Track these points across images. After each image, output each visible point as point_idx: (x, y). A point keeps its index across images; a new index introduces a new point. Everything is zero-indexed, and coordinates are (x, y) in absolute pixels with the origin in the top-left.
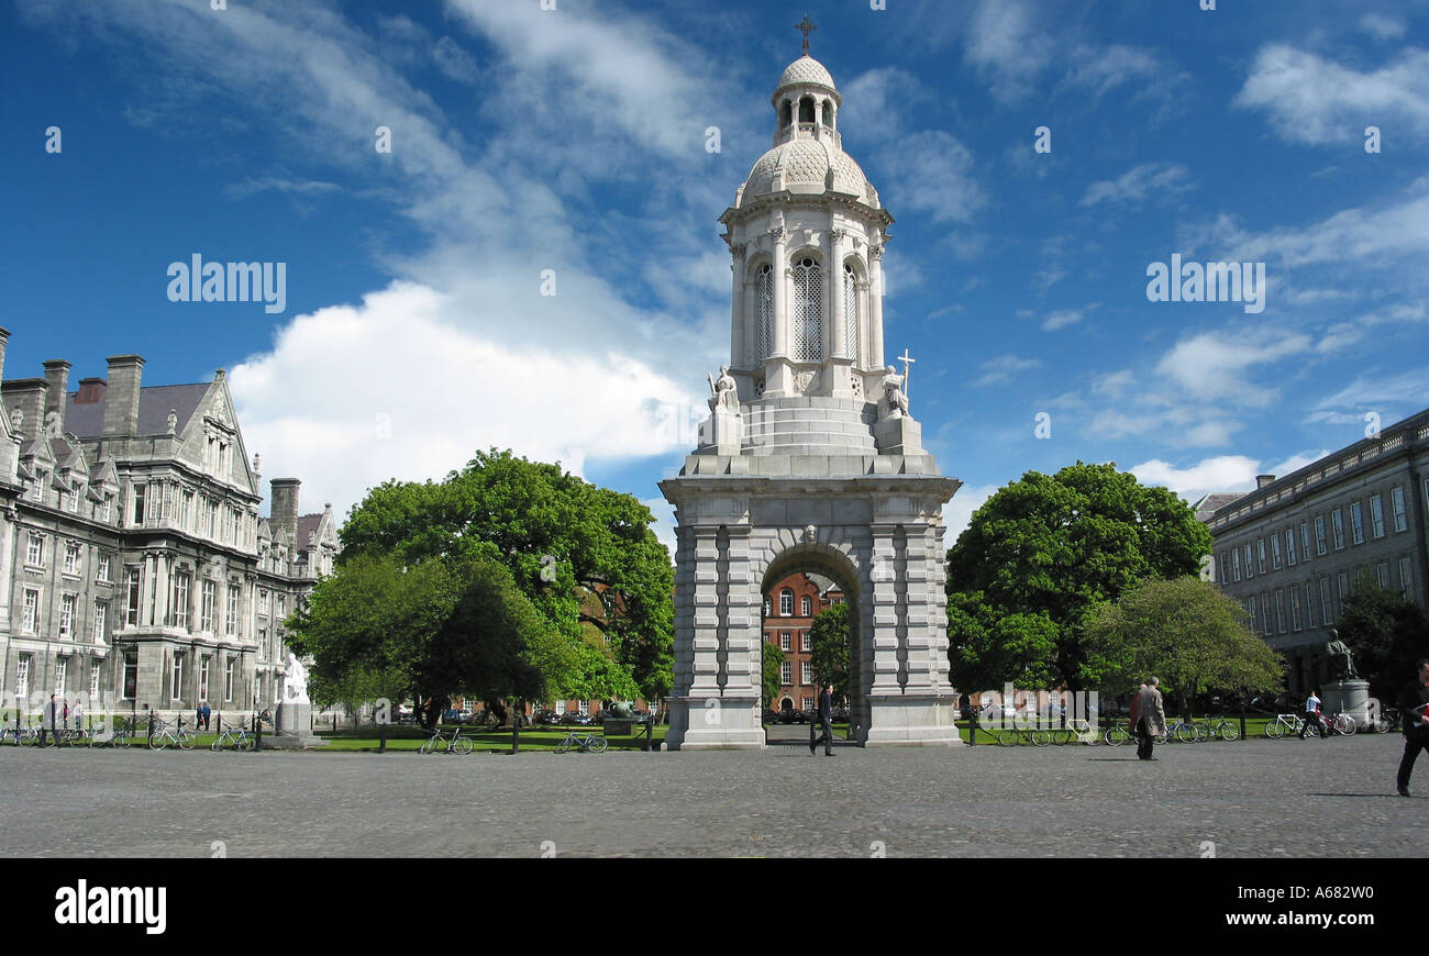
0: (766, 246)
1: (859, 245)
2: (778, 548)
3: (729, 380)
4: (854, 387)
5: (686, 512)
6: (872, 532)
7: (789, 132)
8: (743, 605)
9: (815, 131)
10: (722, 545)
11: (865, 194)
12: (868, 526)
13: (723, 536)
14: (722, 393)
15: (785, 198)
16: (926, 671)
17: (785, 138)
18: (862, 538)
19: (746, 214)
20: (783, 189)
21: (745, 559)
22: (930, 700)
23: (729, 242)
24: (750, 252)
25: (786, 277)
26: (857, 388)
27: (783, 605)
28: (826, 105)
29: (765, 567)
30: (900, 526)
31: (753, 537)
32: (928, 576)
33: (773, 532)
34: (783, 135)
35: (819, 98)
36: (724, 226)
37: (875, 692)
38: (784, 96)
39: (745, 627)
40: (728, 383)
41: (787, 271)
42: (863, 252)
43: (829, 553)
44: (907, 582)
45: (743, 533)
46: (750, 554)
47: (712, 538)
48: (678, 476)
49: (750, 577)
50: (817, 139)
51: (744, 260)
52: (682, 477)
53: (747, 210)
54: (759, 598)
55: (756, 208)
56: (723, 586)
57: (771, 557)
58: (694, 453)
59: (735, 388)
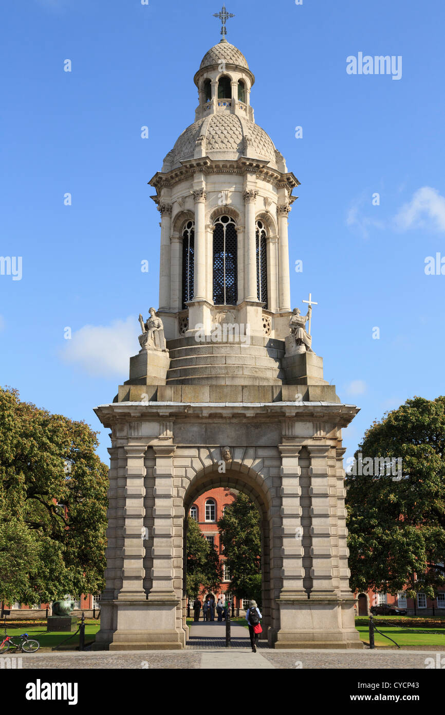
0: (189, 205)
1: (270, 204)
2: (198, 466)
3: (158, 321)
4: (265, 326)
5: (118, 434)
6: (281, 453)
7: (210, 107)
8: (167, 517)
9: (231, 106)
10: (150, 463)
11: (275, 160)
12: (277, 447)
13: (151, 455)
14: (150, 332)
15: (205, 163)
16: (329, 578)
17: (205, 113)
18: (271, 458)
19: (172, 177)
20: (204, 155)
21: (169, 476)
22: (331, 603)
23: (157, 202)
24: (176, 210)
25: (206, 232)
26: (267, 327)
27: (208, 513)
28: (241, 83)
29: (187, 484)
30: (305, 447)
31: (175, 457)
32: (330, 491)
33: (194, 452)
34: (205, 110)
35: (235, 76)
36: (154, 189)
37: (283, 596)
38: (205, 76)
39: (168, 536)
40: (156, 323)
41: (207, 227)
42: (272, 210)
43: (242, 470)
44: (311, 497)
45: (167, 453)
46: (174, 472)
47: (140, 457)
48: (112, 404)
49: (174, 492)
50: (233, 112)
51: (171, 218)
52: (116, 404)
53: (173, 175)
54: (182, 511)
55: (181, 173)
56: (150, 499)
57: (192, 474)
58: (127, 383)
59: (162, 327)
